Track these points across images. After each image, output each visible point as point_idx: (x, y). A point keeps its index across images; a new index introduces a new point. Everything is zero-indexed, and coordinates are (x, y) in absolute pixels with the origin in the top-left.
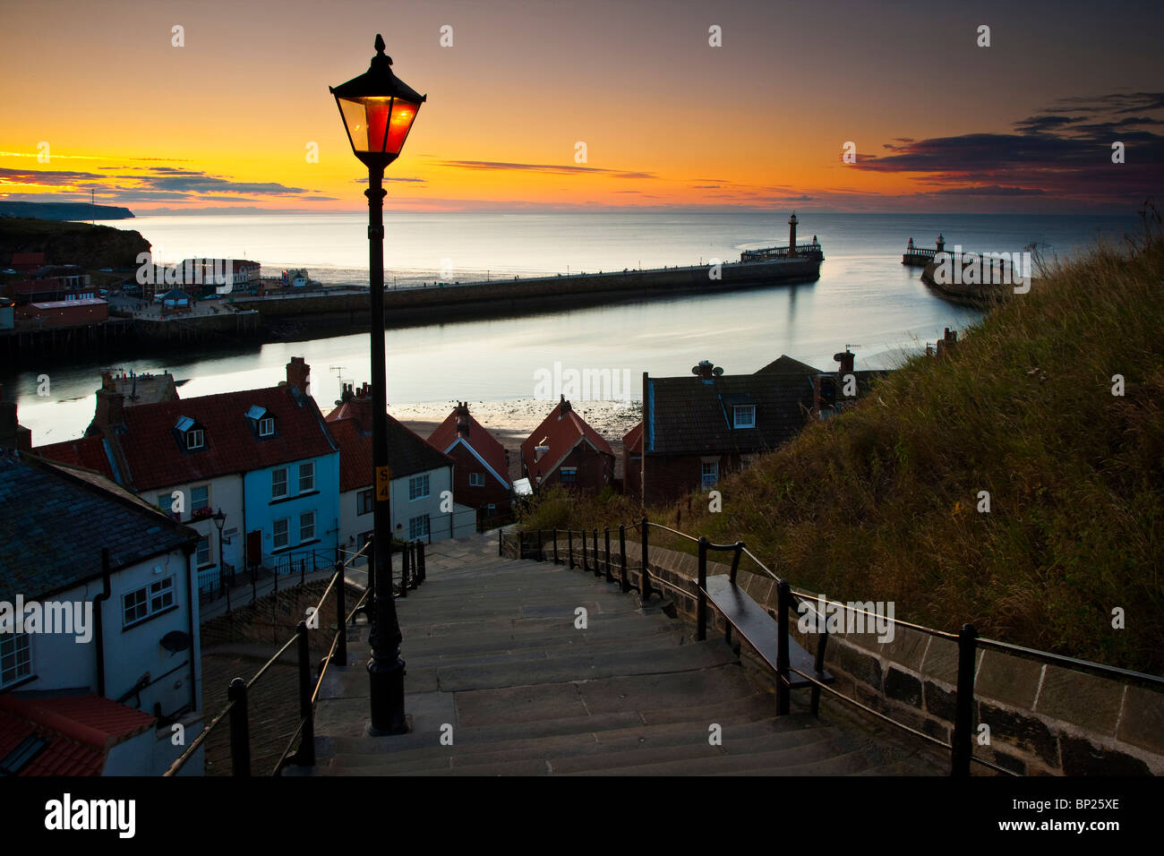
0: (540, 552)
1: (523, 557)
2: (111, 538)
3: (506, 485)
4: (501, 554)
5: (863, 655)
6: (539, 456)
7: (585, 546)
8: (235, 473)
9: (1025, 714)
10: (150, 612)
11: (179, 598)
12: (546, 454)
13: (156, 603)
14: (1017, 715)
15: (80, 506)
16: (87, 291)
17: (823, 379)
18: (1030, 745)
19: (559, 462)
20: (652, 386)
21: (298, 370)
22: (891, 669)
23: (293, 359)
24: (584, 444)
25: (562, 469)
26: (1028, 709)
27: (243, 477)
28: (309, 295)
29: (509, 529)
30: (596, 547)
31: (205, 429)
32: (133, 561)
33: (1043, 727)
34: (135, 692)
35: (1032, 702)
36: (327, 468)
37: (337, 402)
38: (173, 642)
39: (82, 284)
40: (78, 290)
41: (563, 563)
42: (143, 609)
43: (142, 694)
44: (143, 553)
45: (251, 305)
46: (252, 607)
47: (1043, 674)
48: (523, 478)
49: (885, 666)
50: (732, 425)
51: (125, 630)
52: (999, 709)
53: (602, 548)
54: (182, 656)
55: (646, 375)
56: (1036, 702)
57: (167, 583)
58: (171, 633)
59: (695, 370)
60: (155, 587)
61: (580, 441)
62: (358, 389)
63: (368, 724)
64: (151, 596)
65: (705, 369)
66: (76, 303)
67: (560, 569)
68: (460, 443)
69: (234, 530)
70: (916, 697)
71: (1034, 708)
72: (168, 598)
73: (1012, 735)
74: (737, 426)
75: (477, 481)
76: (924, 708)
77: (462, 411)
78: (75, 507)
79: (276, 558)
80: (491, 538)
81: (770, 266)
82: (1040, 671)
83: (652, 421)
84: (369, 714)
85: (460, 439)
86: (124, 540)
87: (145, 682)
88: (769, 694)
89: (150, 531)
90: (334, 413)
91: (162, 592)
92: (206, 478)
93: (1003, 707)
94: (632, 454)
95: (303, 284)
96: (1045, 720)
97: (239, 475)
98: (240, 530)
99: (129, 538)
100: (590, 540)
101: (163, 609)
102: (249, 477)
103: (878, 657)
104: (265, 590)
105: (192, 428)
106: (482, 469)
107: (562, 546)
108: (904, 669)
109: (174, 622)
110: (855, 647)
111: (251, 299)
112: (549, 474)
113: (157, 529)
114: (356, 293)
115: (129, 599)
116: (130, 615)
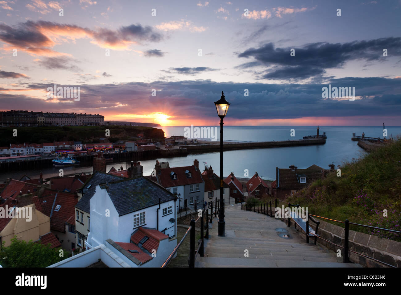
0: (251, 209)
1: (247, 210)
2: (160, 196)
3: (242, 193)
4: (241, 209)
5: (328, 233)
6: (250, 187)
7: (262, 208)
8: (182, 185)
9: (366, 246)
10: (167, 213)
11: (173, 211)
12: (252, 187)
13: (169, 211)
14: (364, 247)
15: (155, 189)
16: (152, 143)
17: (325, 171)
18: (367, 254)
19: (255, 189)
20: (278, 170)
21: (196, 162)
22: (334, 236)
23: (195, 160)
24: (261, 184)
25: (256, 190)
26: (366, 245)
27: (184, 186)
28: (197, 145)
29: (243, 203)
30: (264, 208)
31: (176, 175)
32: (165, 202)
33: (370, 249)
34: (164, 231)
35: (367, 243)
36: (202, 186)
37: (204, 171)
38: (172, 220)
39: (151, 141)
40: (150, 143)
41: (256, 212)
42: (166, 213)
43: (165, 231)
44: (167, 200)
45: (185, 147)
46: (186, 216)
47: (370, 237)
48: (246, 192)
49: (333, 235)
50: (300, 182)
51: (163, 216)
52: (359, 245)
53: (266, 209)
54: (173, 224)
55: (277, 168)
56: (368, 243)
57: (171, 207)
58: (171, 219)
59: (290, 167)
60: (169, 208)
61: (260, 184)
62: (209, 168)
63: (218, 234)
64: (168, 210)
65: (292, 167)
66: (150, 145)
67: (256, 213)
68: (231, 182)
69: (182, 199)
70: (340, 243)
71: (367, 245)
72: (171, 210)
73: (363, 252)
74: (301, 182)
75: (235, 192)
76: (342, 245)
77: (232, 174)
78: (154, 189)
79: (190, 206)
80: (239, 205)
81: (311, 141)
82: (369, 237)
83: (279, 180)
84: (218, 232)
85: (232, 181)
86: (163, 197)
87: (166, 229)
88: (305, 240)
89: (168, 195)
90: (203, 173)
91: (170, 209)
92: (176, 186)
93: (360, 245)
94: (273, 188)
95: (196, 142)
96: (370, 248)
97: (183, 186)
98: (183, 199)
99: (164, 197)
100: (263, 207)
101: (170, 213)
102: (185, 186)
103: (331, 233)
104: (188, 212)
105: (174, 174)
106: (236, 189)
107: (256, 208)
108: (337, 236)
109: (172, 216)
110: (326, 231)
111: (185, 146)
112: (252, 192)
113: (169, 195)
114: (208, 145)
115: (164, 210)
116: (164, 213)
